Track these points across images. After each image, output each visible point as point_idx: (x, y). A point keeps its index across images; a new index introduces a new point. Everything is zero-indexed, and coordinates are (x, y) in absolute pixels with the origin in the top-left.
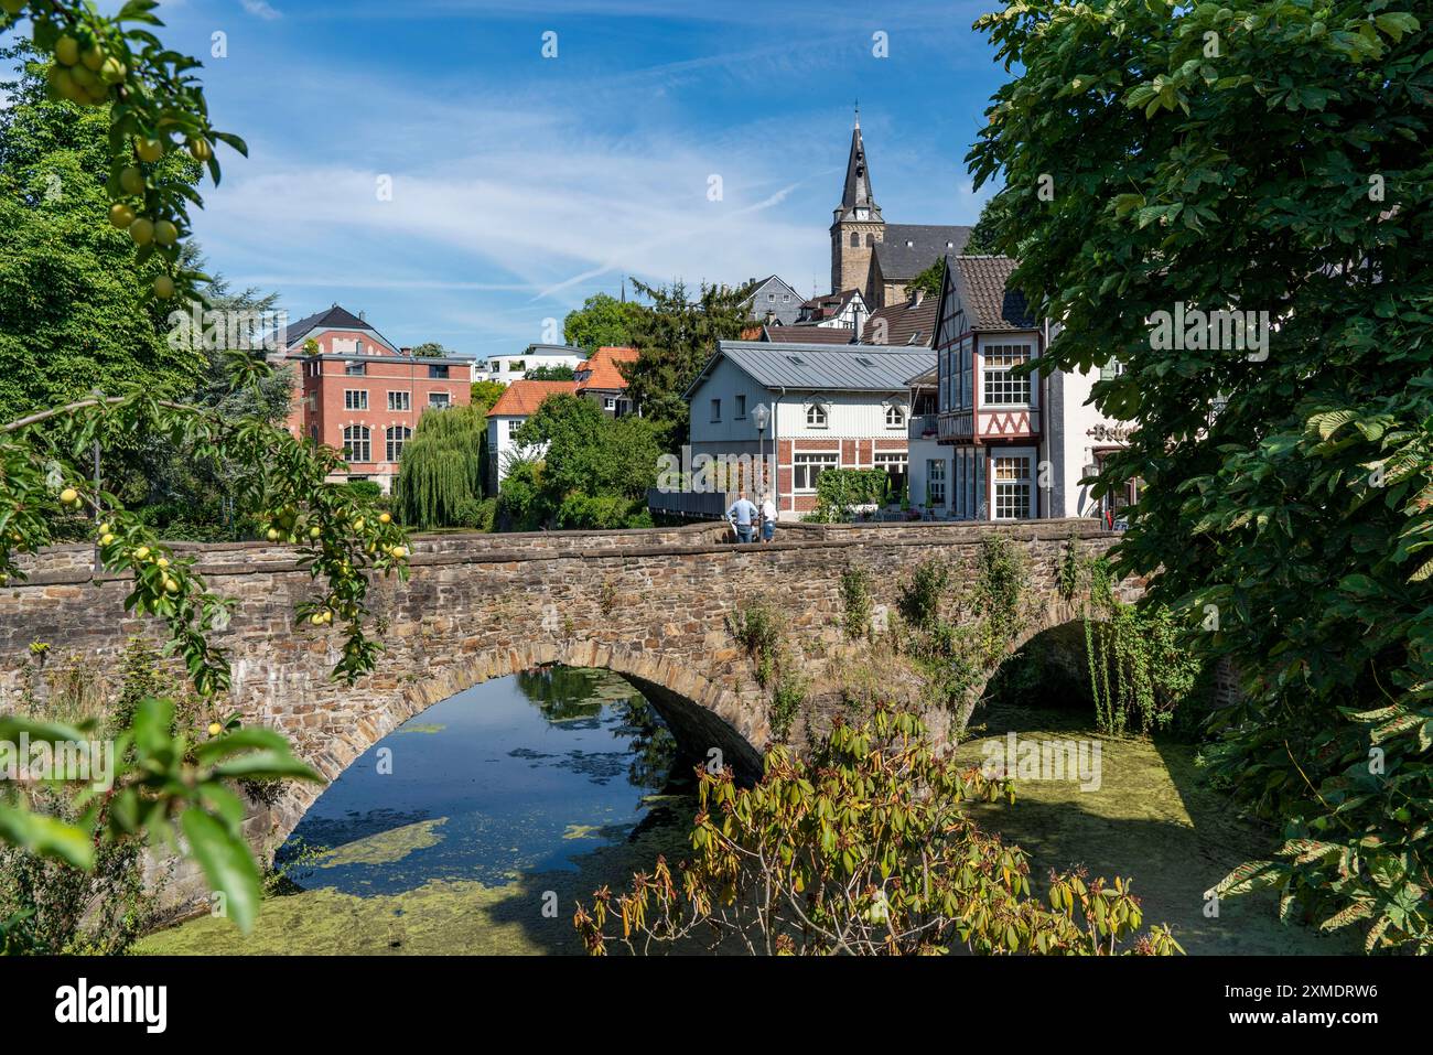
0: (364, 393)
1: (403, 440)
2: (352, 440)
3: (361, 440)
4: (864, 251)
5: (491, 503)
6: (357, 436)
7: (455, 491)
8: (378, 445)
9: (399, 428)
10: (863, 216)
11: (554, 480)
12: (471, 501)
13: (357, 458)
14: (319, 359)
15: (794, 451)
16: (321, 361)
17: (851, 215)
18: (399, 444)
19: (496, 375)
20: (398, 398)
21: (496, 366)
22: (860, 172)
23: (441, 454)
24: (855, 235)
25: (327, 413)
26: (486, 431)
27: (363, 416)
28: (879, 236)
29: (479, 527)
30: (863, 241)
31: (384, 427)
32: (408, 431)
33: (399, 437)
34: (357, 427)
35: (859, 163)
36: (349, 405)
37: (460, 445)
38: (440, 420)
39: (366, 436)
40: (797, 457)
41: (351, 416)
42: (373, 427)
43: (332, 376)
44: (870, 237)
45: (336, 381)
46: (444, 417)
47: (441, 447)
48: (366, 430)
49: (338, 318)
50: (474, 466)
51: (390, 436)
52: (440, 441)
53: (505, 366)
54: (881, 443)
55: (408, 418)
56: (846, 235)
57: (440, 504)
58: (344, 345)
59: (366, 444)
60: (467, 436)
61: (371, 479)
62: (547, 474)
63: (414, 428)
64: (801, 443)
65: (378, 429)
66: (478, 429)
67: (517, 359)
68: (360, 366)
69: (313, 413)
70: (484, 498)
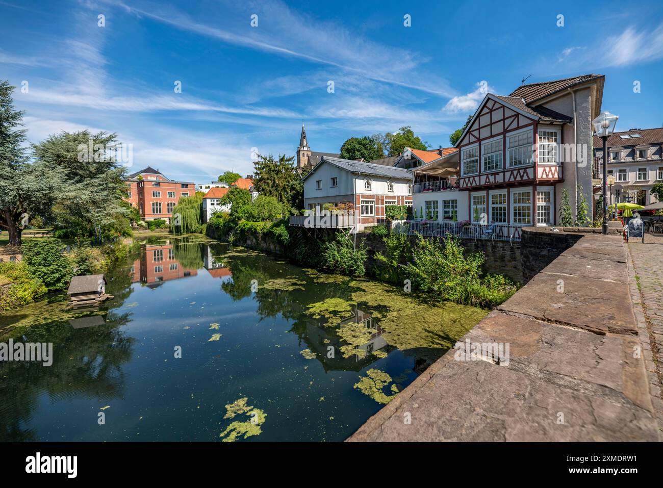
0: (159, 192)
1: (173, 207)
2: (155, 207)
3: (158, 207)
4: (306, 158)
5: (205, 226)
6: (157, 205)
7: (192, 222)
8: (164, 209)
9: (171, 203)
10: (305, 149)
11: (234, 216)
12: (197, 225)
13: (157, 212)
14: (143, 181)
15: (361, 199)
16: (144, 182)
17: (302, 148)
18: (172, 208)
19: (201, 190)
20: (171, 195)
21: (201, 187)
22: (304, 137)
23: (187, 210)
24: (304, 154)
25: (146, 199)
26: (202, 203)
27: (159, 199)
28: (310, 155)
29: (201, 233)
30: (306, 155)
31: (166, 203)
32: (174, 204)
33: (171, 206)
34: (157, 203)
35: (304, 135)
36: (154, 196)
37: (193, 208)
38: (186, 200)
39: (160, 206)
40: (363, 202)
41: (155, 200)
42: (162, 203)
43: (147, 186)
44: (307, 154)
45: (149, 188)
46: (188, 199)
47: (187, 208)
48: (160, 204)
49: (149, 170)
50: (198, 214)
51: (168, 206)
52: (187, 206)
53: (204, 187)
54: (387, 197)
55: (175, 200)
56: (301, 153)
57: (187, 226)
58: (152, 178)
59: (160, 208)
60: (196, 205)
61: (162, 219)
62: (231, 215)
63: (177, 203)
64: (364, 196)
65: (164, 204)
66: (199, 203)
67: (207, 186)
68: (158, 184)
69: (141, 199)
70: (202, 225)
